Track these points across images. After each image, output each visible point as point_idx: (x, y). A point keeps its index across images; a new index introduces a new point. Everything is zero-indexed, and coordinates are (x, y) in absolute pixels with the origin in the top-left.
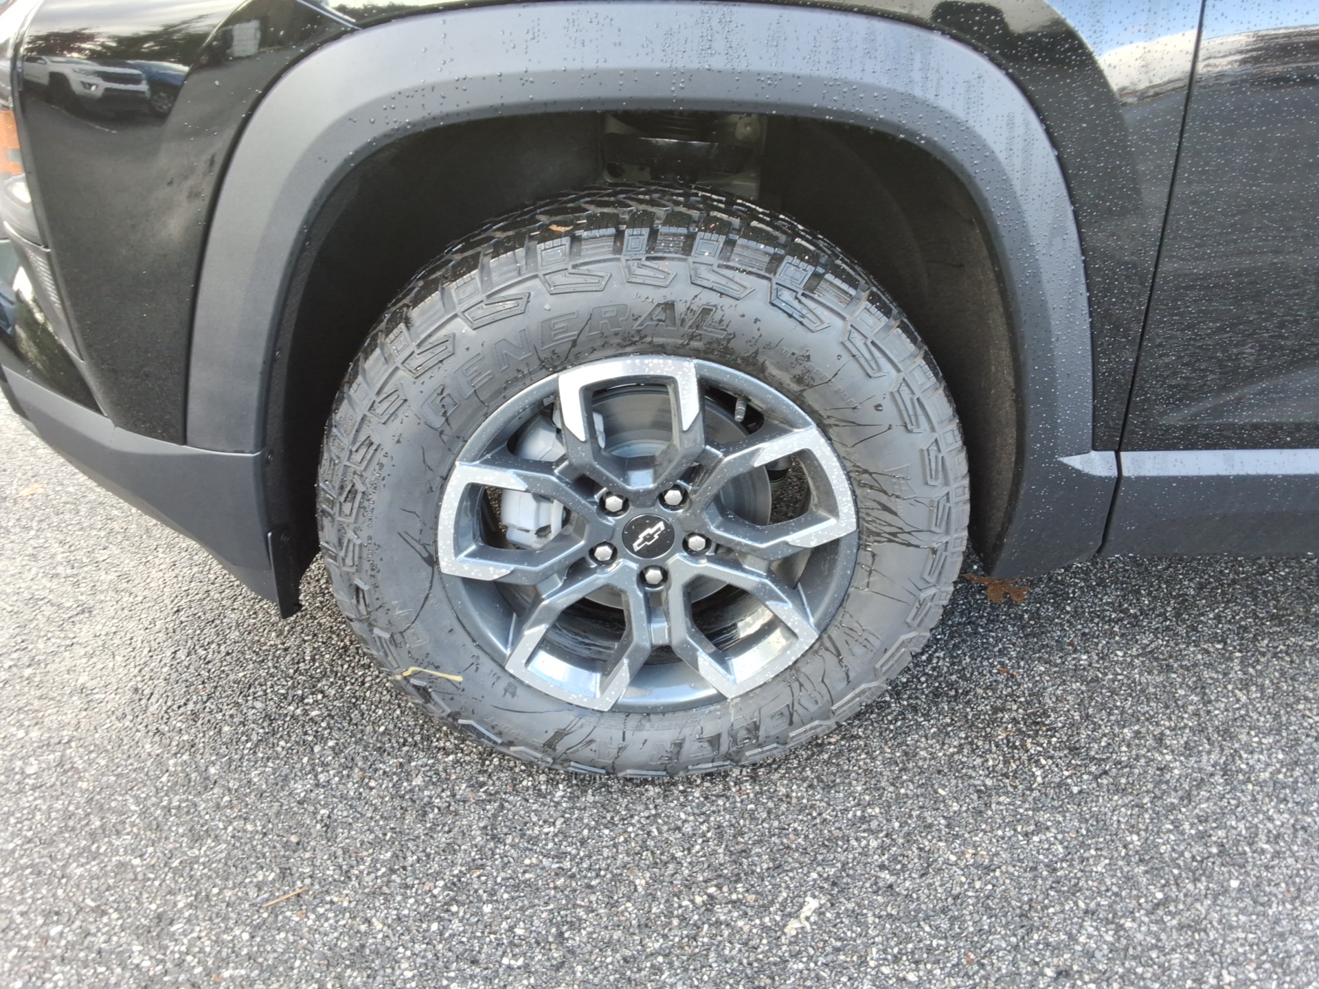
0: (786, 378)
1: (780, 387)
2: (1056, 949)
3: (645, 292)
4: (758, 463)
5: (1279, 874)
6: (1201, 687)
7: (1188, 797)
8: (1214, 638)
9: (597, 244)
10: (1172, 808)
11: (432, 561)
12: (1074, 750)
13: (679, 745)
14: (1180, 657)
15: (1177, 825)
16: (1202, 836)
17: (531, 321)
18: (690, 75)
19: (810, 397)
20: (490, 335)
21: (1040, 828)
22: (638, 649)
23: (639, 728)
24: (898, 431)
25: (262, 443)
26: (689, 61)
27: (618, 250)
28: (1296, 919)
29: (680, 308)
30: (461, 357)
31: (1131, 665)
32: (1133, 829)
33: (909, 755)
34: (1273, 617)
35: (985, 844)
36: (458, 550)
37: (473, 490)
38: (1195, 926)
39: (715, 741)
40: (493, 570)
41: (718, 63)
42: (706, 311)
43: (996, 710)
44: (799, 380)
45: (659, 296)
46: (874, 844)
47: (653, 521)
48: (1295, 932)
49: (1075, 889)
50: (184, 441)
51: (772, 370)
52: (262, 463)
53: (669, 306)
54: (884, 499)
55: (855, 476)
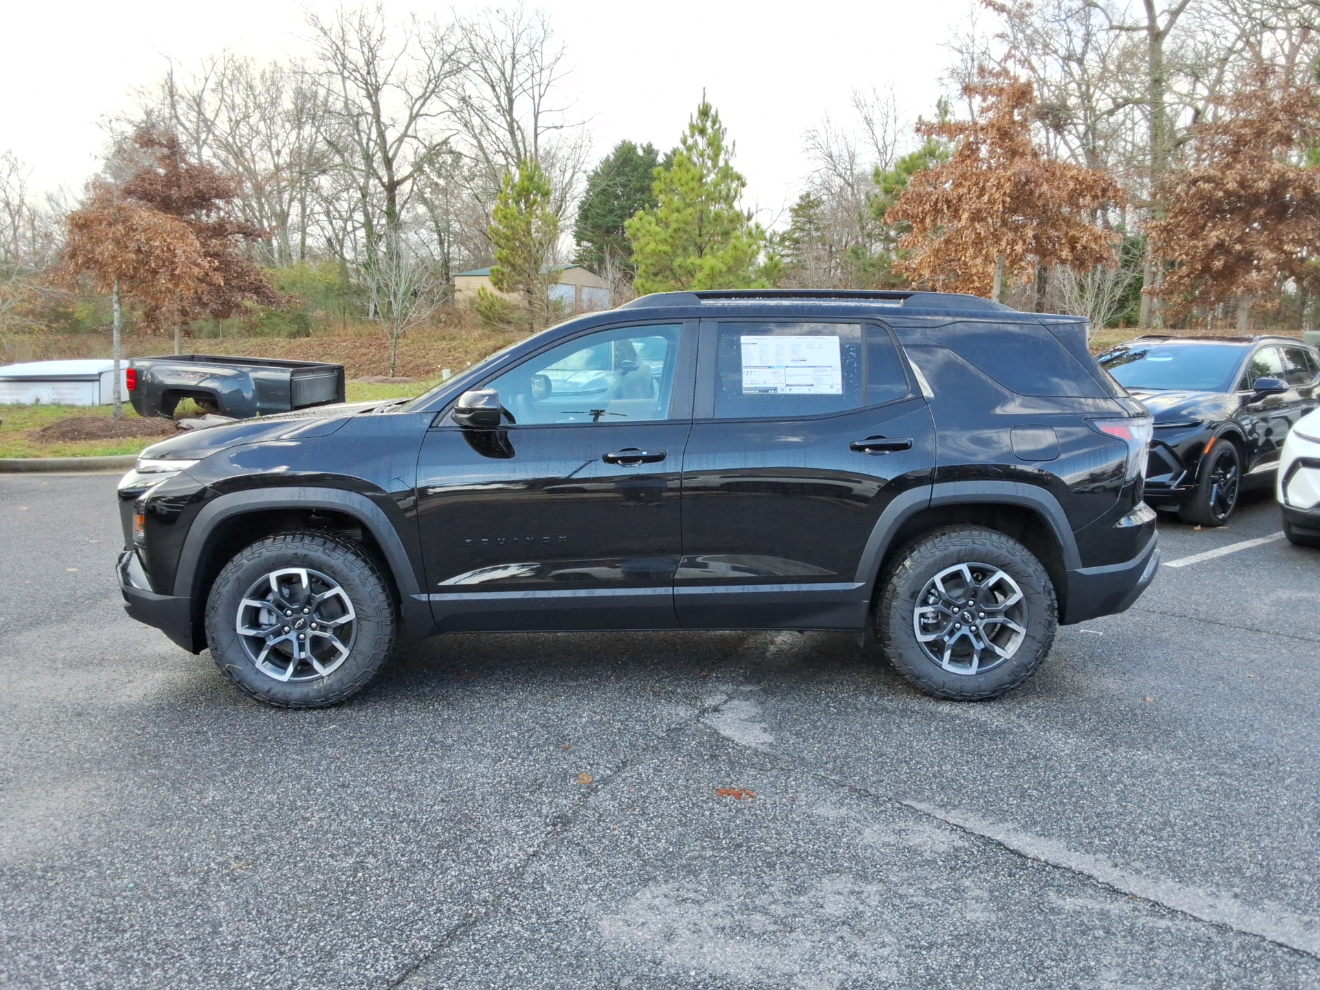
0: (331, 573)
1: (330, 576)
4: (326, 597)
11: (235, 629)
13: (308, 693)
17: (262, 559)
18: (296, 502)
19: (338, 578)
20: (252, 562)
22: (297, 658)
23: (296, 687)
24: (363, 587)
25: (192, 595)
26: (296, 499)
27: (284, 541)
29: (300, 554)
30: (244, 568)
36: (243, 625)
37: (247, 608)
39: (319, 690)
40: (252, 633)
41: (302, 499)
42: (307, 555)
44: (334, 573)
45: (293, 552)
47: (300, 619)
50: (172, 594)
51: (326, 570)
52: (192, 601)
53: (296, 554)
54: (363, 608)
55: (354, 602)
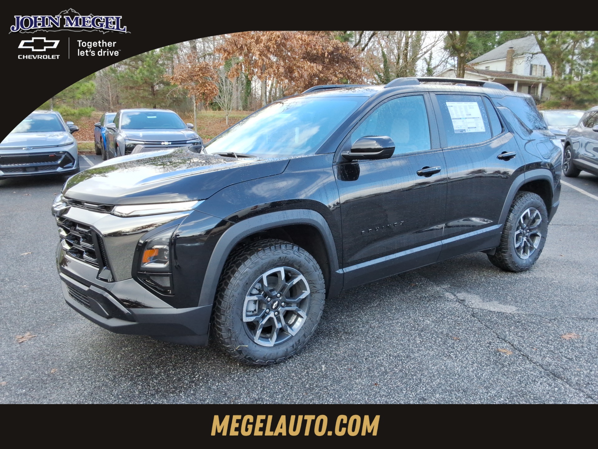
0: (297, 267)
1: (296, 268)
2: (363, 357)
3: (276, 256)
4: (294, 283)
5: (387, 337)
6: (359, 318)
7: (367, 333)
8: (356, 310)
9: (267, 251)
10: (366, 335)
11: (242, 320)
12: (346, 333)
13: (287, 349)
14: (353, 314)
15: (369, 337)
16: (373, 337)
19: (301, 269)
21: (349, 344)
22: (277, 329)
23: (279, 348)
24: (314, 271)
27: (271, 250)
28: (393, 342)
29: (282, 258)
31: (346, 318)
32: (363, 339)
33: (321, 343)
34: (363, 304)
35: (342, 350)
38: (380, 347)
39: (293, 346)
42: (285, 257)
43: (329, 332)
44: (299, 266)
45: (278, 256)
46: (326, 356)
47: (276, 301)
48: (393, 343)
49: (360, 349)
51: (295, 266)
54: (314, 285)
55: (309, 282)
